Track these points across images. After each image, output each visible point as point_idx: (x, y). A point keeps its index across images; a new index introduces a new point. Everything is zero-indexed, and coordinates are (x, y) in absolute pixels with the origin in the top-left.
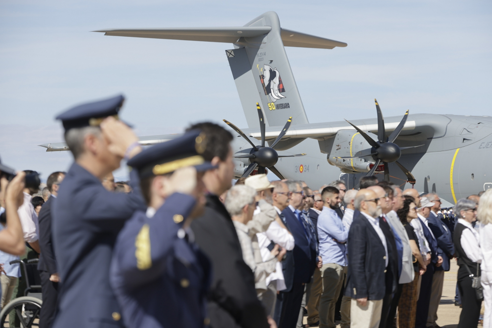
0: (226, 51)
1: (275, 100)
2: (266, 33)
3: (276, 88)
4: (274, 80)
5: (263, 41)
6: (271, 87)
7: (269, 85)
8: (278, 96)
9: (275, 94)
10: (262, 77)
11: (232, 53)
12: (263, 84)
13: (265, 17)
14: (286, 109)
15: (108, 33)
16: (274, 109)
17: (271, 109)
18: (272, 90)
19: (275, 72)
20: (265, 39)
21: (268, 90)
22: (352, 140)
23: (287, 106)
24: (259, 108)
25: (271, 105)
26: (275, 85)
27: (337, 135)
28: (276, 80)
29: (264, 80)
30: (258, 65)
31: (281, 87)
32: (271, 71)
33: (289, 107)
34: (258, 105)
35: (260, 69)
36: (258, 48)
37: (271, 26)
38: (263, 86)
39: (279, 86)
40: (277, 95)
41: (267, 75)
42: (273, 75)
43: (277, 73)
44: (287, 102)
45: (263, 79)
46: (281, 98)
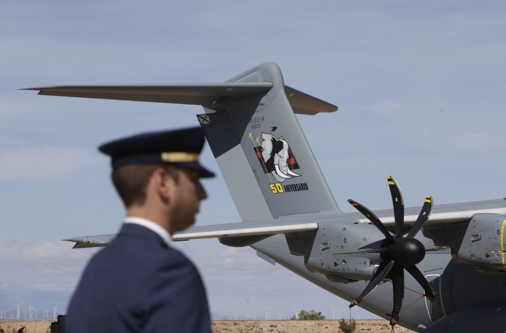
0: (198, 116)
1: (283, 180)
2: (264, 91)
3: (284, 163)
4: (280, 153)
5: (260, 103)
6: (276, 162)
7: (272, 159)
8: (288, 174)
9: (282, 172)
10: (259, 149)
11: (208, 119)
12: (261, 159)
13: (263, 70)
14: (301, 192)
15: (44, 91)
16: (281, 191)
17: (276, 192)
18: (277, 167)
19: (281, 143)
20: (263, 100)
21: (270, 166)
22: (503, 227)
23: (304, 187)
24: (392, 183)
25: (275, 186)
26: (281, 159)
27: (472, 221)
28: (284, 153)
29: (263, 153)
30: (250, 134)
31: (292, 162)
32: (274, 141)
33: (307, 189)
34: (390, 180)
35: (255, 139)
36: (253, 112)
37: (272, 82)
38: (261, 162)
39: (288, 161)
40: (286, 173)
41: (268, 147)
42: (277, 146)
43: (285, 144)
44: (303, 182)
45: (261, 152)
46: (293, 177)
